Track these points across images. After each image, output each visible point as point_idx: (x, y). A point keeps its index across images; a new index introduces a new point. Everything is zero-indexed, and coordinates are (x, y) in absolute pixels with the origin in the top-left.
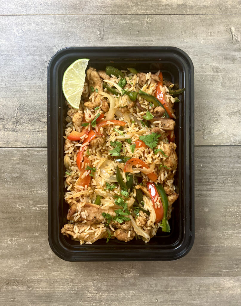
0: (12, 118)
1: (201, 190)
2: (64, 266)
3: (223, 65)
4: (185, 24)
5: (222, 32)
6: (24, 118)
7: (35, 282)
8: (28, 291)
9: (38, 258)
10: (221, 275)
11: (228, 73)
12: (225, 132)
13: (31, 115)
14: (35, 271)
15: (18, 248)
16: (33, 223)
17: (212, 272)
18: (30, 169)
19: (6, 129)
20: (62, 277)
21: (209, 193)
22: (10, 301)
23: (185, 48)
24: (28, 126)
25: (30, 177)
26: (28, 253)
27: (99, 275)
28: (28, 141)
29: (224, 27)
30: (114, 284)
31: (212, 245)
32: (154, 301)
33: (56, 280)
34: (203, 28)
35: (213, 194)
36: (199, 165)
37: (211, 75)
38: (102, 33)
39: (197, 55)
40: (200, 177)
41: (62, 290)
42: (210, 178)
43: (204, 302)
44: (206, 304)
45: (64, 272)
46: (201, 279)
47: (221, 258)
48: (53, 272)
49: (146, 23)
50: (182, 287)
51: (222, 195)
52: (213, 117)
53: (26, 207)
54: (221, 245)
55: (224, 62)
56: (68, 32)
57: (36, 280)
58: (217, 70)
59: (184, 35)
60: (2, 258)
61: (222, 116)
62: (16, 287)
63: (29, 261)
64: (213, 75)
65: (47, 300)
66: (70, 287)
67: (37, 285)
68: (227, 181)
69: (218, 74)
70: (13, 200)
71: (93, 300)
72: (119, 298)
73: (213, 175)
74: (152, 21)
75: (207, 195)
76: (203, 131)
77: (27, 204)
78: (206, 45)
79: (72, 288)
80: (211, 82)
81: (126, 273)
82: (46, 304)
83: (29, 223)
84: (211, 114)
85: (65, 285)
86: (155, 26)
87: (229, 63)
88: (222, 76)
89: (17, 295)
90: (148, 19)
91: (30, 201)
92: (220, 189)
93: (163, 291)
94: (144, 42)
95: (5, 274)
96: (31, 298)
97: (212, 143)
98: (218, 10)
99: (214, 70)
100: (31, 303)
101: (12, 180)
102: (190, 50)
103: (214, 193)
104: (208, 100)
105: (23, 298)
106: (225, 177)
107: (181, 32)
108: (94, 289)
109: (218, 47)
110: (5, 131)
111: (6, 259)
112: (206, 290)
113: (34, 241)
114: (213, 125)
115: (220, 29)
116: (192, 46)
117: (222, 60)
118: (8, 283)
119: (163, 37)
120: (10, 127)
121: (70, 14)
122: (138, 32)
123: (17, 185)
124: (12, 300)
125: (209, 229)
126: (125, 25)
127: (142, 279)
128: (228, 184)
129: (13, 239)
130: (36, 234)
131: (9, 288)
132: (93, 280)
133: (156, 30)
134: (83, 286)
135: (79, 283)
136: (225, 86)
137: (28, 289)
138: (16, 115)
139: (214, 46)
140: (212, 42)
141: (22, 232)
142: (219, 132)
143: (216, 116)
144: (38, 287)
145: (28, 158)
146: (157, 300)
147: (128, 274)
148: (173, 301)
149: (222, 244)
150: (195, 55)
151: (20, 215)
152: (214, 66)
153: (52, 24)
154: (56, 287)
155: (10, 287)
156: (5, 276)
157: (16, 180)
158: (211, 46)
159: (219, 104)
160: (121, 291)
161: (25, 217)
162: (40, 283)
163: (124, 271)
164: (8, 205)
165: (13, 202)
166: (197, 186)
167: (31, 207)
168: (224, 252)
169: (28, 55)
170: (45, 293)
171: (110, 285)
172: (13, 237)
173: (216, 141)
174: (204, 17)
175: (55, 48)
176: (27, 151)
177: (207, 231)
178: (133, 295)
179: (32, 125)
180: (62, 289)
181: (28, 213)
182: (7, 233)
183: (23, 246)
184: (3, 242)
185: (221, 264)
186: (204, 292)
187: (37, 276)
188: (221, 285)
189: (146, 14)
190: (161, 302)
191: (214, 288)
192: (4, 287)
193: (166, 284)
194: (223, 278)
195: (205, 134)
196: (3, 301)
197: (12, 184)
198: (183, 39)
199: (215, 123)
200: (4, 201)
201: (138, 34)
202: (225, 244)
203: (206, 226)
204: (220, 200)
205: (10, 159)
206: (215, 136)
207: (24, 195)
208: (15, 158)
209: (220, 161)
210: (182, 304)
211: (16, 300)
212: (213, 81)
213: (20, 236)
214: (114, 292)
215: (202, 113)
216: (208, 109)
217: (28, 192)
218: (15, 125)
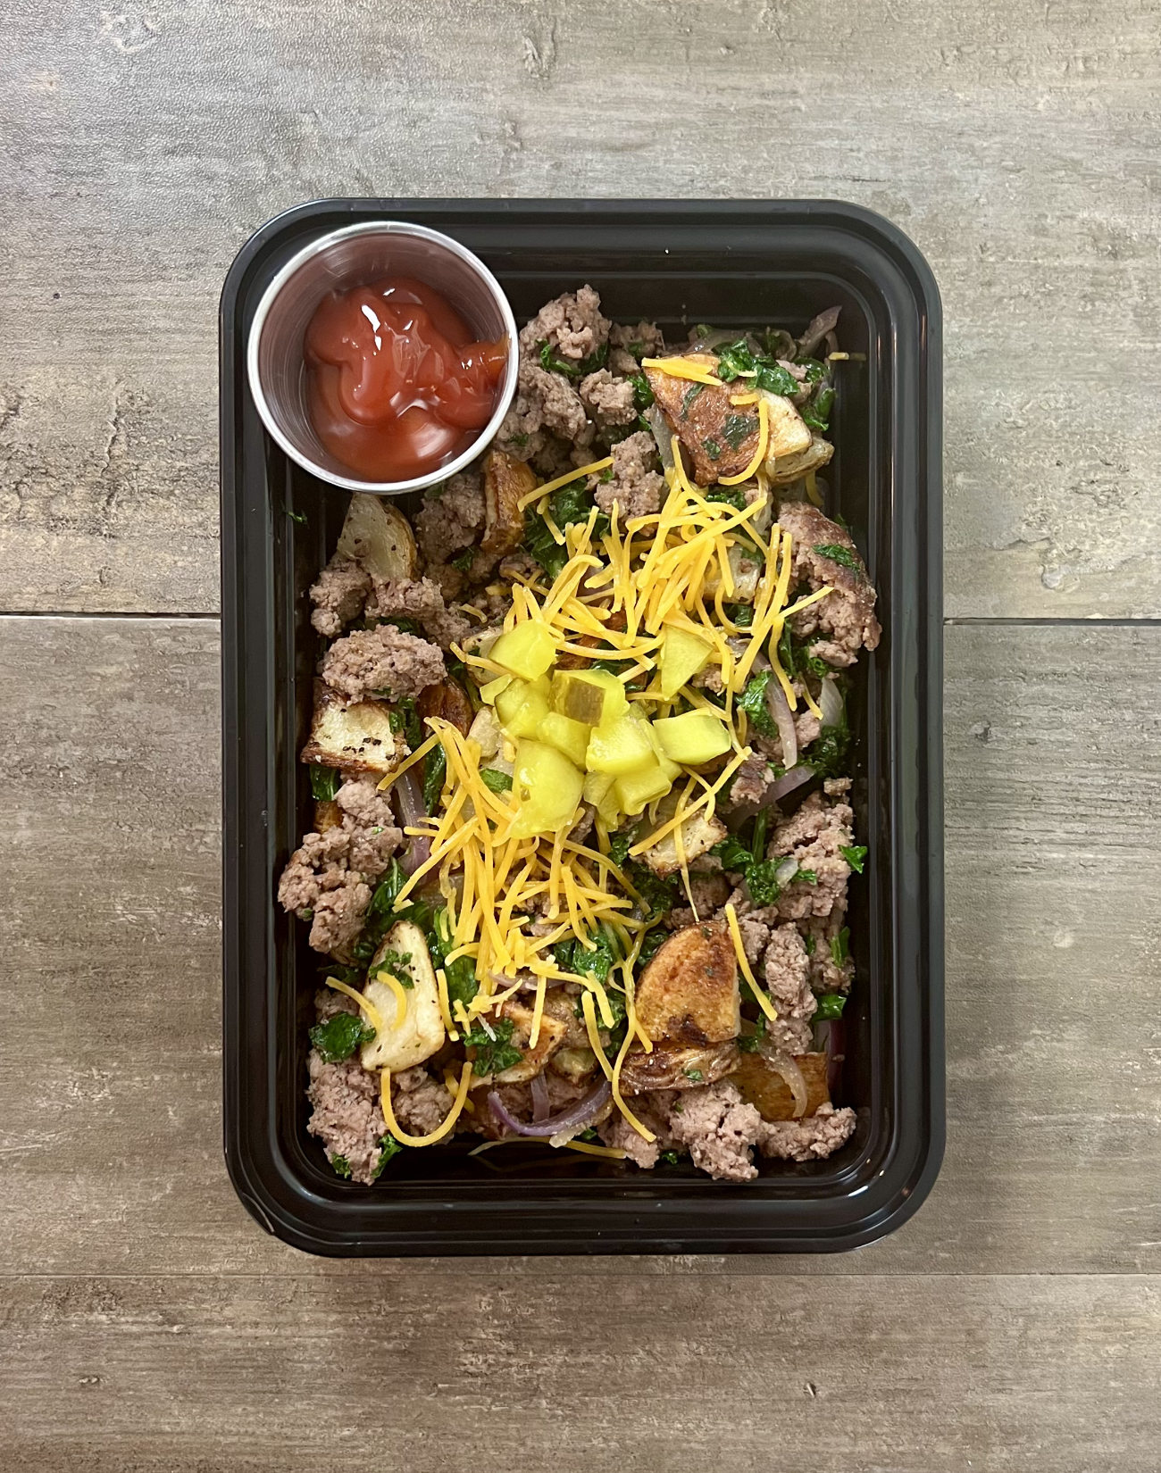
0: (89, 469)
1: (1040, 843)
3: (1147, 217)
4: (958, 12)
5: (1144, 55)
6: (146, 466)
7: (200, 1295)
8: (163, 1340)
9: (217, 1173)
10: (1131, 1267)
12: (1151, 553)
13: (185, 453)
14: (202, 1238)
15: (118, 1120)
17: (1091, 1249)
18: (184, 726)
19: (55, 524)
21: (1078, 855)
22: (76, 1391)
23: (960, 134)
24: (168, 509)
25: (184, 766)
26: (168, 1147)
28: (166, 583)
29: (1152, 32)
30: (601, 1309)
31: (1090, 1117)
32: (800, 1393)
33: (309, 1282)
34: (1049, 37)
35: (1096, 860)
36: (1028, 719)
37: (1087, 271)
38: (548, 48)
39: (1019, 171)
40: (1037, 778)
41: (339, 1336)
42: (1083, 781)
43: (1049, 1399)
44: (1054, 1408)
46: (1034, 1286)
47: (1133, 1181)
50: (940, 1327)
51: (1143, 866)
52: (1091, 476)
53: (161, 915)
54: (1133, 1117)
55: (1148, 205)
56: (373, 39)
57: (205, 1282)
58: (1115, 246)
59: (953, 68)
60: (38, 1172)
61: (1137, 474)
62: (103, 1318)
63: (174, 1189)
64: (1096, 271)
65: (259, 1386)
66: (380, 1318)
67: (210, 1310)
69: (1122, 267)
70: (96, 880)
71: (492, 1385)
72: (622, 1376)
73: (1099, 765)
75: (1064, 867)
76: (1045, 545)
77: (166, 898)
78: (1062, 118)
79: (388, 1327)
82: (253, 1404)
83: (175, 996)
84: (1081, 463)
85: (353, 1309)
86: (811, 23)
88: (1142, 276)
89: (109, 1360)
91: (184, 885)
92: (1133, 839)
93: (841, 1344)
94: (757, 101)
95: (48, 1253)
96: (182, 1376)
97: (1088, 606)
99: (1101, 245)
100: (181, 1398)
101: (94, 779)
102: (985, 144)
103: (1101, 857)
104: (1072, 395)
105: (138, 1373)
107: (939, 54)
108: (498, 1331)
109: (1119, 133)
110: (50, 529)
111: (57, 1177)
112: (1059, 1342)
113: (199, 1083)
114: (1094, 517)
115: (1132, 44)
117: (1142, 195)
118: (63, 1299)
119: (851, 77)
120: (75, 513)
122: (729, 48)
123: (119, 802)
124: (85, 1381)
125: (1075, 1036)
126: (662, 10)
127: (738, 1282)
129: (91, 1077)
130: (209, 1050)
131: (70, 1322)
132: (493, 1284)
133: (816, 38)
134: (441, 1313)
135: (425, 1301)
136: (1154, 325)
137: (167, 1328)
138: (109, 452)
139: (1102, 127)
140: (1095, 107)
141: (139, 1038)
142: (1122, 556)
143: (1109, 475)
144: (216, 1317)
145: (173, 670)
146: (813, 1387)
147: (671, 1259)
148: (888, 1395)
149: (1140, 1109)
150: (1006, 169)
151: (131, 954)
152: (1100, 226)
154: (307, 1319)
155: (73, 1317)
156: (53, 1261)
157: (115, 777)
158: (1088, 125)
159: (1122, 416)
160: (635, 1342)
161: (157, 965)
162: (227, 1301)
164: (69, 906)
165: (97, 889)
166: (1017, 819)
167: (191, 914)
168: (1151, 1151)
169: (169, 153)
170: (249, 1351)
171: (580, 1311)
172: (93, 1064)
173: (1105, 597)
175: (307, 118)
176: (172, 633)
177: (1066, 1047)
178: (692, 1364)
179: (192, 504)
180: (339, 1330)
181: (175, 945)
182: (63, 1045)
183: (143, 1109)
184: (44, 1093)
185: (1134, 1209)
186: (1048, 1350)
187: (209, 1263)
188: (1130, 1315)
190: (831, 1398)
191: (1098, 1329)
192: (46, 1318)
193: (857, 1308)
194: (1143, 1283)
195: (1051, 562)
196: (38, 1385)
197: (91, 796)
198: (950, 88)
199: (1102, 511)
200: (54, 882)
201: (726, 56)
202: (1154, 1110)
203: (1063, 1021)
204: (1131, 892)
205: (87, 673)
206: (1101, 572)
207: (155, 855)
208: (112, 670)
209: (1134, 699)
210: (936, 1411)
211: (105, 1382)
212: (1093, 302)
213: (128, 1060)
214: (600, 1348)
215: (1037, 459)
216: (1067, 437)
217: (175, 839)
218: (103, 502)
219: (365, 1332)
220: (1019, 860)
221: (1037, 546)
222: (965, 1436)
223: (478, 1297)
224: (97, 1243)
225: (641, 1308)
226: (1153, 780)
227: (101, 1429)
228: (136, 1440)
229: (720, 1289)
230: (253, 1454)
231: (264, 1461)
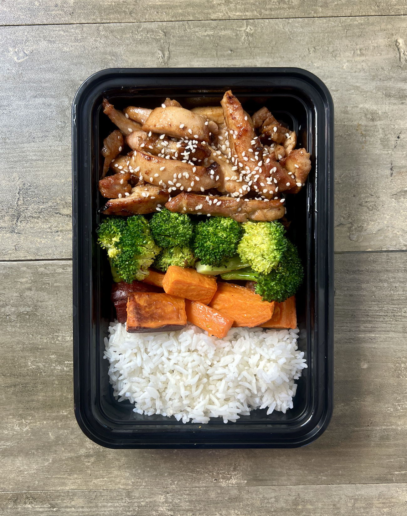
0: (10, 210)
1: (355, 331)
2: (114, 467)
3: (384, 106)
4: (314, 34)
5: (381, 47)
6: (30, 208)
7: (63, 498)
8: (51, 514)
9: (67, 455)
10: (391, 481)
11: (393, 120)
12: (388, 227)
13: (43, 203)
14: (63, 478)
15: (32, 437)
16: (58, 394)
17: (377, 475)
18: (50, 299)
20: (111, 487)
21: (368, 335)
24: (38, 223)
25: (50, 313)
26: (50, 446)
27: (176, 482)
28: (38, 249)
29: (385, 38)
30: (203, 499)
31: (375, 428)
33: (101, 492)
34: (346, 42)
35: (375, 337)
36: (349, 287)
37: (363, 126)
38: (167, 54)
39: (337, 91)
40: (353, 308)
41: (112, 511)
42: (369, 308)
45: (113, 479)
46: (357, 489)
47: (391, 450)
48: (95, 479)
49: (244, 34)
50: (323, 503)
51: (392, 338)
52: (366, 200)
53: (45, 366)
54: (390, 427)
55: (385, 101)
56: (105, 53)
57: (64, 493)
58: (373, 117)
59: (312, 55)
60: (5, 456)
61: (383, 198)
62: (30, 506)
63: (52, 461)
64: (366, 126)
66: (126, 504)
67: (67, 502)
68: (400, 314)
69: (375, 124)
70: (21, 354)
73: (375, 303)
74: (255, 30)
75: (364, 340)
76: (350, 225)
77: (46, 360)
78: (352, 71)
79: (129, 507)
81: (222, 479)
83: (50, 394)
84: (363, 195)
85: (116, 501)
86: (261, 40)
87: (395, 104)
88: (383, 127)
90: (248, 28)
91: (52, 355)
92: (388, 329)
93: (288, 510)
95: (9, 484)
97: (366, 246)
98: (373, 7)
99: (368, 116)
101: (19, 318)
103: (377, 336)
104: (359, 171)
106: (396, 306)
107: (307, 50)
108: (167, 508)
109: (374, 76)
111: (12, 458)
112: (366, 508)
113: (60, 424)
114: (368, 214)
115: (377, 43)
116: (327, 74)
117: (382, 98)
118: (16, 499)
120: (6, 225)
121: (108, 21)
122: (231, 51)
123: (28, 326)
125: (369, 400)
126: (208, 38)
127: (252, 488)
128: (403, 320)
129: (22, 423)
130: (63, 412)
131: (18, 508)
132: (165, 492)
133: (263, 46)
135: (141, 498)
136: (387, 145)
137: (52, 509)
138: (17, 203)
139: (367, 74)
140: (364, 67)
141: (38, 409)
142: (378, 228)
143: (372, 199)
144: (69, 505)
145: (45, 279)
147: (227, 482)
149: (393, 425)
151: (34, 380)
152: (367, 110)
153: (76, 40)
154: (100, 505)
155: (19, 506)
156: (11, 487)
157: (26, 318)
158: (362, 73)
159: (377, 178)
160: (216, 511)
161: (43, 383)
162: (72, 499)
163: (221, 476)
164: (12, 363)
165: (22, 357)
166: (347, 323)
167: (54, 365)
168: (397, 440)
169: (34, 97)
171: (196, 500)
172: (23, 418)
173: (372, 243)
174: (349, 21)
176: (44, 266)
177: (366, 403)
179: (46, 221)
180: (112, 509)
181: (49, 377)
182: (12, 411)
183: (41, 433)
184: (6, 428)
185: (392, 460)
186: (362, 511)
187: (66, 486)
189: (243, 18)
191: (380, 503)
192: (10, 507)
193: (294, 498)
194: (396, 486)
195: (352, 231)
197: (18, 325)
198: (312, 62)
199: (370, 212)
200: (6, 355)
201: (231, 54)
202: (398, 425)
203: (365, 394)
204: (388, 348)
205: (15, 282)
206: (370, 234)
207: (42, 345)
208: (24, 280)
209: (387, 279)
212: (365, 137)
213: (35, 416)
214: (203, 513)
215: (346, 194)
216: (357, 186)
217: (48, 339)
218: (15, 222)
219: (121, 509)
220: (347, 337)
221: (347, 226)
223: (160, 496)
224: (26, 480)
225: (217, 499)
226: (395, 308)
229: (245, 492)
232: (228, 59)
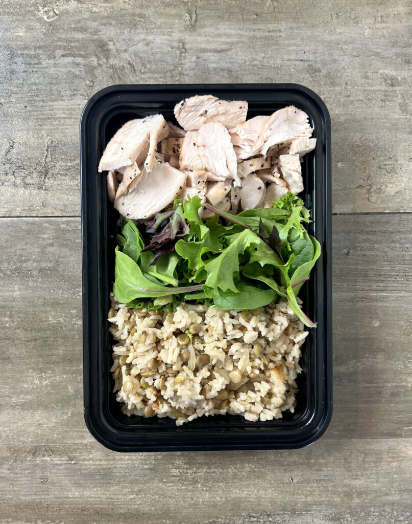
0: (38, 166)
1: (368, 290)
3: (403, 72)
5: (402, 15)
6: (58, 165)
7: (81, 451)
8: (69, 466)
10: (401, 436)
12: (406, 189)
13: (72, 160)
14: (81, 431)
15: (51, 391)
17: (387, 430)
18: (71, 255)
19: (26, 186)
21: (380, 294)
22: (39, 484)
23: (338, 44)
24: (65, 180)
25: (72, 269)
26: (69, 400)
28: (65, 206)
29: (405, 6)
31: (386, 385)
32: (287, 481)
34: (368, 9)
35: (387, 296)
36: (363, 247)
37: (383, 91)
38: (194, 16)
39: (358, 56)
40: (366, 268)
41: (129, 464)
42: (382, 268)
43: (373, 482)
44: (375, 485)
46: (368, 443)
47: (401, 407)
50: (335, 457)
51: (403, 297)
52: (385, 163)
53: (65, 321)
54: (400, 384)
55: (404, 67)
56: (134, 15)
57: (83, 446)
58: (393, 82)
59: (335, 21)
60: (25, 409)
61: (401, 161)
62: (48, 459)
63: (71, 414)
64: (386, 91)
65: (102, 481)
66: (143, 457)
67: (84, 455)
69: (395, 89)
70: (42, 309)
71: (182, 479)
72: (226, 476)
73: (388, 263)
75: (376, 298)
76: (369, 187)
77: (67, 315)
78: (373, 38)
79: (146, 460)
80: (382, 104)
82: (100, 487)
83: (70, 348)
84: (382, 158)
86: (286, 6)
88: (402, 92)
89: (51, 473)
91: (73, 310)
92: (400, 288)
93: (301, 464)
94: (267, 34)
95: (29, 437)
96: (75, 478)
97: (384, 208)
99: (388, 82)
100: (75, 486)
101: (41, 273)
102: (347, 47)
103: (389, 295)
104: (378, 135)
105: (61, 477)
106: (408, 266)
107: (330, 16)
108: (183, 461)
109: (394, 42)
110: (25, 188)
111: (31, 411)
112: (376, 462)
113: (79, 378)
114: (386, 177)
115: (397, 11)
116: (349, 40)
117: (402, 64)
118: (35, 452)
119: (299, 25)
120: (33, 182)
122: (257, 15)
123: (49, 282)
124: (42, 480)
125: (380, 357)
126: (234, 2)
129: (42, 376)
131: (37, 461)
133: (288, 11)
134: (164, 455)
136: (406, 110)
137: (70, 462)
138: (45, 160)
139: (387, 41)
140: (385, 34)
141: (58, 363)
142: (396, 190)
143: (391, 162)
144: (87, 458)
145: (67, 235)
146: (292, 479)
148: (318, 481)
149: (403, 382)
150: (354, 56)
151: (55, 334)
152: (387, 75)
155: (38, 459)
156: (30, 440)
157: (48, 273)
158: (382, 40)
159: (396, 142)
160: (231, 464)
161: (65, 337)
162: (90, 452)
164: (33, 318)
165: (42, 312)
166: (360, 282)
167: (75, 320)
168: (407, 396)
169: (64, 56)
170: (98, 469)
172: (43, 372)
173: (390, 205)
175: (111, 43)
176: (66, 223)
177: (378, 360)
178: (250, 471)
179: (74, 178)
180: (129, 462)
181: (70, 330)
182: (32, 365)
183: (60, 387)
184: (26, 382)
185: (402, 416)
186: (372, 465)
187: (84, 439)
188: (401, 452)
190: (298, 483)
191: (389, 457)
192: (29, 459)
193: (307, 452)
194: (405, 441)
195: (372, 193)
196: (27, 482)
197: (40, 280)
198: (334, 28)
199: (389, 175)
200: (27, 309)
201: (256, 18)
202: (408, 382)
203: (376, 351)
204: (399, 307)
205: (37, 237)
206: (389, 196)
207: (63, 300)
208: (46, 236)
209: (399, 240)
210: (334, 486)
211: (49, 481)
212: (385, 102)
213: (54, 370)
214: (218, 466)
215: (366, 157)
216: (376, 149)
217: (69, 294)
218: (43, 178)
219: (138, 462)
220: (360, 296)
221: (366, 187)
222: (344, 495)
224: (45, 433)
226: (407, 268)
227: (48, 497)
228: (61, 500)
230: (100, 504)
231: (104, 507)
232: (253, 24)
